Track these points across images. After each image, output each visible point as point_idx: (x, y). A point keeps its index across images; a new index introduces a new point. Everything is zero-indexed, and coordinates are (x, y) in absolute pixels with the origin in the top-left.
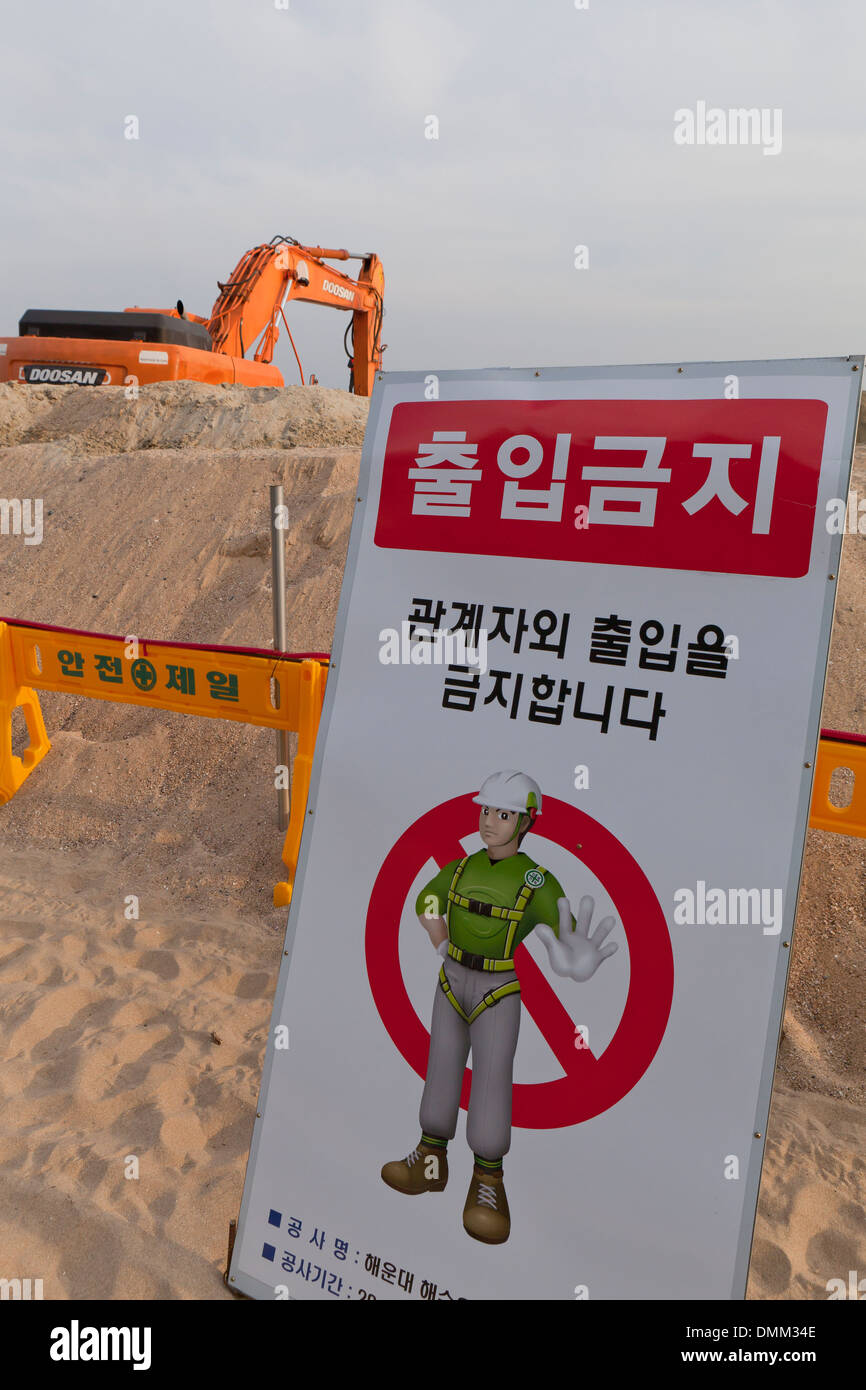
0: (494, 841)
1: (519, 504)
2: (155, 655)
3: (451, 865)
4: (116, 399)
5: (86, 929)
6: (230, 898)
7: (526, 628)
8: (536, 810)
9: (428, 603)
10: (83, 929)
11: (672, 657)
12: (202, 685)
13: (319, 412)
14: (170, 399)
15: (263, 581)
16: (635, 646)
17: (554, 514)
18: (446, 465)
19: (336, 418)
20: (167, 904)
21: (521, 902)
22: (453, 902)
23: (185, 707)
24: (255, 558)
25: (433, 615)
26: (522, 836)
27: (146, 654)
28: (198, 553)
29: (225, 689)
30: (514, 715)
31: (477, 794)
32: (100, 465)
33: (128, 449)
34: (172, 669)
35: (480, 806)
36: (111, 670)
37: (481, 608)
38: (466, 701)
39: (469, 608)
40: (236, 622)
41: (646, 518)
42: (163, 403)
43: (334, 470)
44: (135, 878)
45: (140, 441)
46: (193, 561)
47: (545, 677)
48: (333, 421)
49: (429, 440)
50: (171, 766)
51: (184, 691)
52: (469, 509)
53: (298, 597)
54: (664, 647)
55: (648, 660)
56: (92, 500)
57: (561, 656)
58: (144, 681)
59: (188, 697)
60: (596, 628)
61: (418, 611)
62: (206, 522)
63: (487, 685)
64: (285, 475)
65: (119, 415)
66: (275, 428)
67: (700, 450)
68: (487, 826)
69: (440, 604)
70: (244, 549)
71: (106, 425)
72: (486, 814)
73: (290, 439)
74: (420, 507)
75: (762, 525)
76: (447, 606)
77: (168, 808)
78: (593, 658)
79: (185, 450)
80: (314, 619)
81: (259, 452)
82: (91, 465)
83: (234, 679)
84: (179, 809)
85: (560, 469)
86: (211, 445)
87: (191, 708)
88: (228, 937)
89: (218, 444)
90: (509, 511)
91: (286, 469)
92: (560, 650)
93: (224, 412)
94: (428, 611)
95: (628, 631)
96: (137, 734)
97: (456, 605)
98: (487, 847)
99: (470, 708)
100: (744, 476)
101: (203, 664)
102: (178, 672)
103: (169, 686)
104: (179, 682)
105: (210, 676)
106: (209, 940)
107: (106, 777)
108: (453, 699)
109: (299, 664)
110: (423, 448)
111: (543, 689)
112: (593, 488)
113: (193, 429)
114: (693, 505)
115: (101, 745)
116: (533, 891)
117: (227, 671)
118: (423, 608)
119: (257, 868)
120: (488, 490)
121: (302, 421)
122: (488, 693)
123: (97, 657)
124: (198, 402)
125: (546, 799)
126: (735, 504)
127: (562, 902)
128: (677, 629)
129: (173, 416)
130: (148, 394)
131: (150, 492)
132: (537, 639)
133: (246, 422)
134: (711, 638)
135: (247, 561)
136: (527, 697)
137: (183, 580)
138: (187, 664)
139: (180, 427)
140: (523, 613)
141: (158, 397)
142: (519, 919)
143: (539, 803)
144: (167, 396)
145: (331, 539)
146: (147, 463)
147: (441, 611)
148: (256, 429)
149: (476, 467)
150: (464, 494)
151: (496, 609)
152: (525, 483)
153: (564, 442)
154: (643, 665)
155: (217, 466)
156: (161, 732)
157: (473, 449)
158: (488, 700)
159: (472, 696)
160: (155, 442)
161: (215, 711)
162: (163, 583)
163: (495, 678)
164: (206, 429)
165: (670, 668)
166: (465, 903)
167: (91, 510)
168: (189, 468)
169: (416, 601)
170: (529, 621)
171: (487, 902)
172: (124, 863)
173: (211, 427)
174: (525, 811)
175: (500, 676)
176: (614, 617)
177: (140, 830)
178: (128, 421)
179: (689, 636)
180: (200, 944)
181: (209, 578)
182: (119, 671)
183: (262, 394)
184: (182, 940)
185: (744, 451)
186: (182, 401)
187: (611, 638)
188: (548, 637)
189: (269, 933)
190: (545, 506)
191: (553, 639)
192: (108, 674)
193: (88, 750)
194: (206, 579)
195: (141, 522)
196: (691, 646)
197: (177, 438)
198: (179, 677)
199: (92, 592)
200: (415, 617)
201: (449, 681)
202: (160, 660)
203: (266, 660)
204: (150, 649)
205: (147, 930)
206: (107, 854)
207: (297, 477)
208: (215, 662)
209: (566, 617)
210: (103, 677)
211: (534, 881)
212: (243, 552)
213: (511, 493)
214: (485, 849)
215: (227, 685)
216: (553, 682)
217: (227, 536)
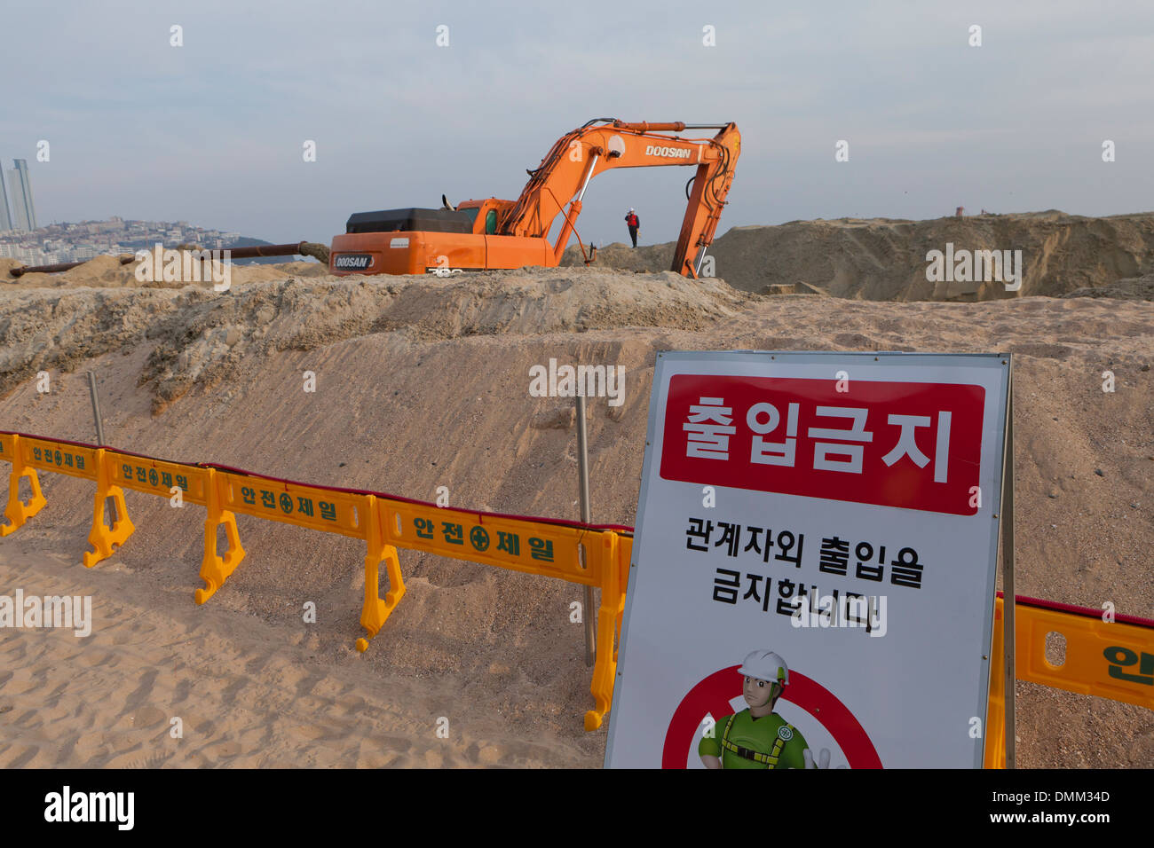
0: (755, 703)
1: (764, 453)
2: (489, 524)
3: (723, 720)
4: (444, 293)
5: (442, 745)
6: (550, 723)
7: (772, 544)
8: (784, 681)
9: (700, 522)
10: (439, 746)
11: (880, 571)
12: (525, 549)
13: (606, 298)
14: (486, 292)
15: (567, 451)
16: (853, 561)
17: (789, 461)
18: (710, 422)
19: (620, 302)
20: (501, 725)
21: (776, 751)
22: (726, 748)
23: (511, 564)
24: (558, 430)
25: (704, 531)
26: (774, 701)
27: (481, 522)
28: (514, 425)
29: (543, 551)
30: (765, 608)
31: (740, 666)
32: (434, 351)
33: (454, 336)
34: (501, 535)
35: (743, 676)
36: (454, 534)
37: (739, 527)
38: (730, 596)
39: (730, 527)
40: (546, 487)
41: (856, 467)
42: (481, 296)
43: (621, 354)
44: (475, 702)
45: (463, 328)
46: (509, 433)
47: (787, 581)
48: (617, 305)
49: (697, 403)
50: (499, 609)
51: (511, 553)
52: (727, 454)
53: (595, 465)
54: (874, 562)
55: (863, 572)
56: (428, 382)
57: (798, 566)
58: (480, 544)
59: (514, 557)
60: (824, 546)
61: (693, 528)
62: (519, 399)
63: (745, 585)
64: (581, 358)
65: (446, 308)
66: (570, 314)
67: (893, 419)
68: (749, 692)
69: (709, 523)
70: (551, 422)
71: (436, 315)
72: (748, 682)
73: (583, 323)
74: (692, 451)
75: (941, 475)
76: (714, 524)
77: (498, 644)
78: (822, 569)
79: (499, 336)
80: (608, 484)
81: (559, 337)
82: (426, 351)
83: (550, 544)
84: (506, 645)
85: (792, 429)
86: (520, 331)
87: (516, 565)
88: (550, 756)
89: (525, 329)
90: (756, 458)
91: (581, 352)
92: (798, 561)
93: (529, 302)
94: (700, 528)
95: (847, 550)
96: (471, 581)
97: (720, 524)
98: (749, 707)
99: (733, 601)
100: (926, 439)
101: (526, 531)
102: (506, 538)
103: (499, 548)
104: (507, 545)
105: (531, 541)
106: (536, 758)
107: (449, 618)
108: (720, 594)
109: (600, 534)
110: (693, 409)
111: (786, 590)
112: (816, 443)
113: (505, 317)
114: (890, 459)
115: (444, 589)
116: (784, 742)
117: (544, 537)
118: (697, 526)
119: (570, 697)
120: (741, 442)
121: (592, 307)
122: (746, 592)
123: (444, 524)
124: (508, 294)
125: (791, 672)
126: (921, 460)
127: (806, 752)
128: (883, 549)
129: (488, 306)
130: (469, 288)
131: (474, 374)
132: (780, 552)
133: (548, 310)
134: (908, 558)
135: (553, 433)
136: (775, 595)
137: (502, 450)
138: (512, 531)
139: (495, 315)
140: (769, 532)
141: (476, 291)
142: (775, 763)
143: (786, 675)
144: (483, 289)
145: (620, 414)
146: (470, 350)
147: (710, 528)
148: (555, 316)
149: (731, 424)
150: (724, 443)
151: (750, 529)
152: (768, 438)
153: (794, 409)
154: (859, 575)
155: (526, 352)
156: (491, 580)
157: (729, 411)
158: (746, 596)
159: (735, 593)
160: (475, 329)
161: (534, 569)
162: (486, 452)
163: (751, 580)
164: (515, 317)
165: (879, 579)
166: (735, 749)
167: (428, 390)
168: (503, 353)
169: (692, 520)
170: (774, 538)
171: (750, 749)
172: (466, 689)
173: (518, 314)
174: (777, 681)
175: (755, 578)
176: (836, 539)
177: (477, 663)
178: (453, 312)
179: (892, 556)
180: (529, 761)
181: (523, 448)
182: (460, 535)
183: (559, 285)
184: (515, 756)
185: (925, 421)
186: (495, 294)
187: (834, 554)
188: (788, 551)
189: (582, 753)
190: (782, 455)
191: (792, 553)
192: (452, 537)
193: (434, 594)
194: (521, 448)
195: (467, 400)
196: (894, 563)
197: (491, 325)
198: (507, 541)
199: (431, 459)
200: (691, 532)
201: (717, 581)
202: (492, 527)
203: (575, 530)
204: (484, 518)
205: (487, 748)
206: (452, 682)
207: (591, 359)
208: (535, 530)
209: (801, 537)
210: (448, 539)
211: (785, 735)
212: (549, 425)
213: (758, 445)
214: (748, 709)
215: (544, 548)
216: (793, 585)
217: (537, 411)
